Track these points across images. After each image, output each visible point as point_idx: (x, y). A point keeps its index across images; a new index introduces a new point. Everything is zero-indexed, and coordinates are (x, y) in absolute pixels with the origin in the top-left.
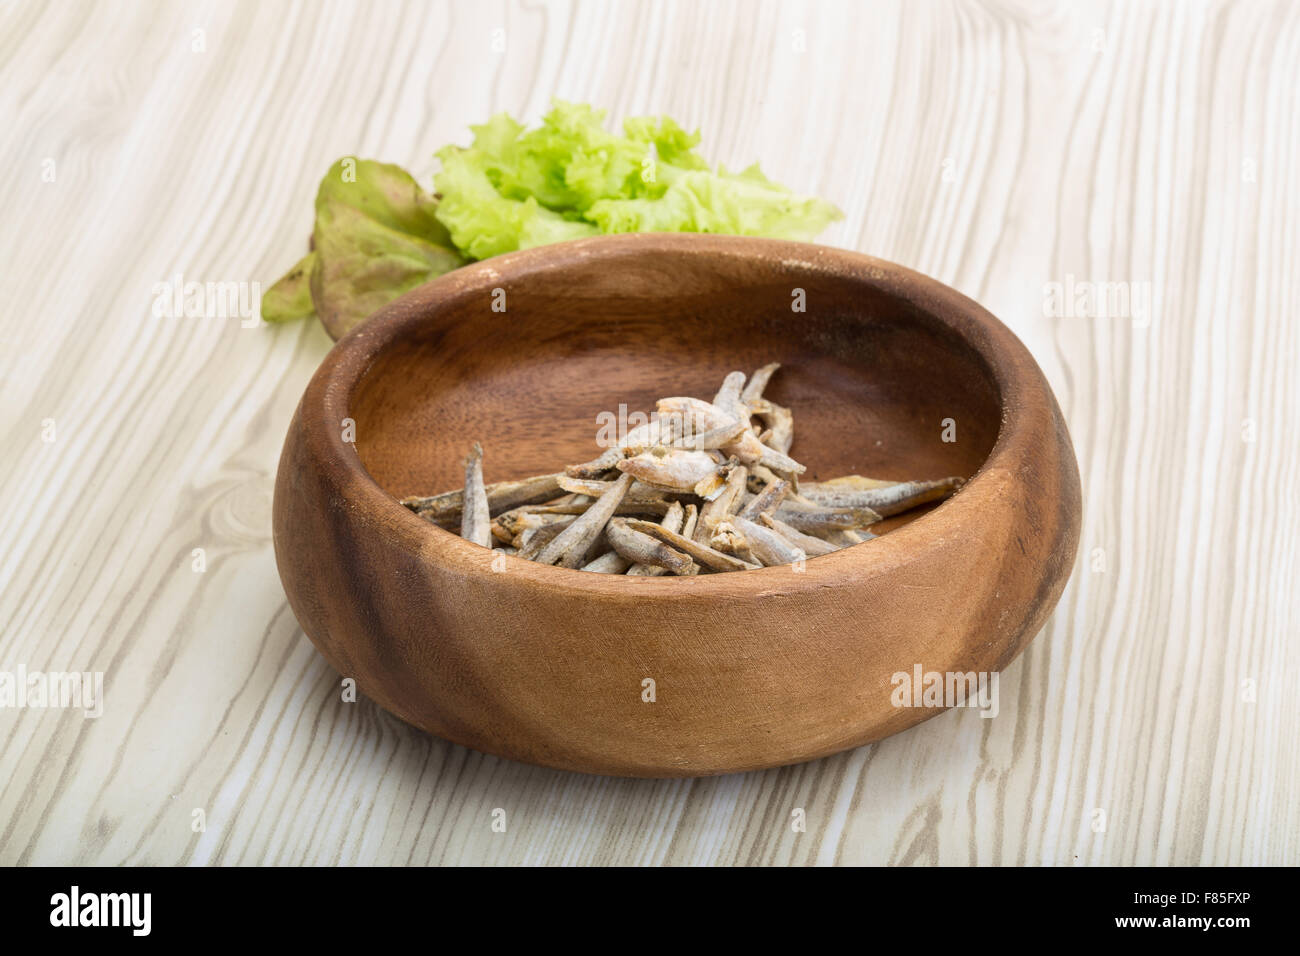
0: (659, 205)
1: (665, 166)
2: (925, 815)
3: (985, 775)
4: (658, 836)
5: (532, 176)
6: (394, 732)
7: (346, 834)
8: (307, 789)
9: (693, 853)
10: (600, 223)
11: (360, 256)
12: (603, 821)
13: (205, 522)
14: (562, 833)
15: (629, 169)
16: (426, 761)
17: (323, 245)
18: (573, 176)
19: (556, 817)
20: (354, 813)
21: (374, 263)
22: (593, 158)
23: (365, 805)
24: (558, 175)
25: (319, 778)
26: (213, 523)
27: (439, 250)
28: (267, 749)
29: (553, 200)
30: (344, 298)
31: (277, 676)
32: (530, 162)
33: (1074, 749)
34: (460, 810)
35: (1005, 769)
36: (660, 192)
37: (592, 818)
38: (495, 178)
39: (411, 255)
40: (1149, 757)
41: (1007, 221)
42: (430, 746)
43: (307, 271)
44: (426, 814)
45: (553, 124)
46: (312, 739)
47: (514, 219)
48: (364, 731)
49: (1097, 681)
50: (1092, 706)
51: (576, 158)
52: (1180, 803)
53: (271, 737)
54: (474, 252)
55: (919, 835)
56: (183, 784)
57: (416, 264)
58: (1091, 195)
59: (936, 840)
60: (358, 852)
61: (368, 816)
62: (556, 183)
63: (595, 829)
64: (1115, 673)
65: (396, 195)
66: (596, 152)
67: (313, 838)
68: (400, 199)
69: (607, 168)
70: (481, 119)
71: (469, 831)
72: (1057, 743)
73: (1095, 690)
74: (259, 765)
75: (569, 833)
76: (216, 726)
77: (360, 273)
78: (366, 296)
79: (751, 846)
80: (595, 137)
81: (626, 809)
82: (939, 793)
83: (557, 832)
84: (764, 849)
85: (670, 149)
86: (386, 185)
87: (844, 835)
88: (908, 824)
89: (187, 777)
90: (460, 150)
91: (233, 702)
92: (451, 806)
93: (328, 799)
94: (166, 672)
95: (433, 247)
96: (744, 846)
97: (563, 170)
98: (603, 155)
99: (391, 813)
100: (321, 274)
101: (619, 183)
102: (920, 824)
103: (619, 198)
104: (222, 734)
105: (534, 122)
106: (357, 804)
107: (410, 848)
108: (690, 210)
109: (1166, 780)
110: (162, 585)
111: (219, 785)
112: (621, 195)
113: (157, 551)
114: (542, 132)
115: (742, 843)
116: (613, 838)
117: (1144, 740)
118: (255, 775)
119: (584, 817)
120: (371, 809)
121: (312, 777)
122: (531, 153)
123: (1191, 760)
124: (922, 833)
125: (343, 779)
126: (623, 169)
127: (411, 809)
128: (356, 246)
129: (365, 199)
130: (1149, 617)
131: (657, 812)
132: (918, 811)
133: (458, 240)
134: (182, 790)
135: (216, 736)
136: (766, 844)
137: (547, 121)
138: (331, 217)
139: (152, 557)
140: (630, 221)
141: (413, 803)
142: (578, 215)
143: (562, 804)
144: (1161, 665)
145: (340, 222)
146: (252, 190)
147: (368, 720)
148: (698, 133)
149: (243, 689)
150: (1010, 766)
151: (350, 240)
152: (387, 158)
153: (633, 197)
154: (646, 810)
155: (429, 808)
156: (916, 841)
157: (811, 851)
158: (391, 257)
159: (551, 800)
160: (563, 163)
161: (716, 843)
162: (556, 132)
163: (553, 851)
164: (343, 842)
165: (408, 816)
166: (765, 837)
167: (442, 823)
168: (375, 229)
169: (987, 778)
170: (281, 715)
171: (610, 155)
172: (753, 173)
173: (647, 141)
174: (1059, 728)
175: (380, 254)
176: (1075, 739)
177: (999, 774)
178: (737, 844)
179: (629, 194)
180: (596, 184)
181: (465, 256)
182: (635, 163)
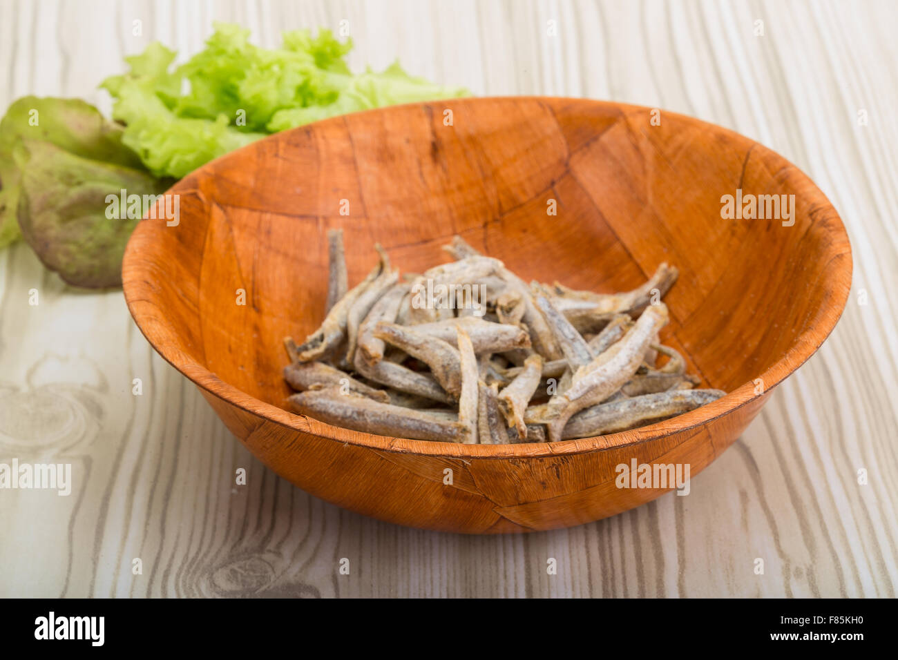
3: (792, 573)
11: (61, 187)
15: (299, 80)
18: (247, 90)
21: (75, 192)
22: (266, 73)
24: (229, 93)
27: (133, 173)
30: (52, 227)
32: (199, 83)
35: (808, 565)
36: (332, 97)
38: (167, 101)
39: (108, 181)
43: (13, 206)
47: (208, 136)
51: (248, 74)
54: (171, 171)
62: (227, 99)
65: (79, 127)
68: (82, 129)
69: (279, 81)
70: (134, 51)
72: (843, 535)
77: (63, 203)
78: (71, 224)
85: (326, 57)
86: (69, 119)
95: (126, 171)
97: (234, 88)
98: (276, 68)
100: (27, 205)
101: (291, 93)
103: (294, 107)
112: (295, 104)
114: (206, 54)
122: (200, 74)
126: (294, 80)
128: (56, 178)
129: (47, 133)
137: (209, 44)
148: (348, 41)
150: (811, 562)
151: (50, 173)
152: (74, 93)
153: (305, 105)
158: (89, 185)
160: (234, 81)
162: (221, 52)
168: (70, 160)
169: (795, 575)
171: (282, 67)
172: (395, 71)
174: (839, 522)
175: (79, 183)
176: (858, 530)
177: (805, 571)
179: (301, 103)
180: (272, 96)
181: (158, 175)
182: (303, 73)
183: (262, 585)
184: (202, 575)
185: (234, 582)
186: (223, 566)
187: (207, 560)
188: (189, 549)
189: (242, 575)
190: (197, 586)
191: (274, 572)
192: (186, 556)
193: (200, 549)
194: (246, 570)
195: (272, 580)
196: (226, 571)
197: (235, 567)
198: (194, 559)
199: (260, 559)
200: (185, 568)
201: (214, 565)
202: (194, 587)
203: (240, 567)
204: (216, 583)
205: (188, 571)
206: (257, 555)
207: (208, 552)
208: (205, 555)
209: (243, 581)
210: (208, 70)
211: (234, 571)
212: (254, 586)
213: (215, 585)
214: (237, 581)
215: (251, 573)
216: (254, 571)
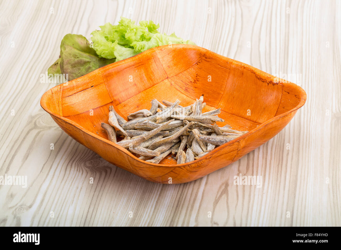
0: (149, 42)
1: (150, 33)
2: (225, 185)
4: (156, 193)
5: (116, 37)
6: (86, 170)
7: (75, 195)
8: (64, 185)
9: (165, 196)
10: (134, 47)
11: (73, 58)
12: (141, 190)
13: (35, 123)
14: (131, 193)
15: (141, 34)
16: (95, 177)
17: (63, 56)
18: (127, 36)
19: (129, 189)
20: (77, 190)
21: (76, 60)
22: (132, 31)
23: (80, 188)
24: (123, 37)
25: (67, 182)
26: (37, 123)
27: (93, 56)
28: (54, 175)
29: (122, 43)
30: (69, 69)
31: (55, 158)
32: (116, 34)
33: (262, 168)
34: (104, 188)
35: (245, 174)
36: (150, 39)
37: (139, 189)
38: (107, 38)
39: (86, 58)
40: (281, 170)
41: (238, 46)
42: (96, 174)
43: (59, 63)
44: (96, 189)
45: (121, 23)
46: (65, 173)
47: (112, 46)
48: (78, 171)
49: (267, 152)
50: (266, 159)
51: (127, 31)
52: (290, 180)
53: (55, 173)
54: (102, 55)
55: (223, 190)
56: (32, 185)
57: (87, 60)
58: (260, 40)
59: (228, 191)
60: (78, 199)
61: (81, 191)
62: (122, 38)
63: (140, 192)
64: (272, 150)
65: (81, 43)
66: (133, 30)
67: (66, 196)
68: (82, 44)
69: (136, 34)
70: (102, 24)
71: (107, 193)
72: (258, 167)
73: (267, 155)
74: (52, 180)
75: (133, 193)
76: (40, 171)
77: (73, 63)
78: (75, 69)
79: (180, 194)
80: (132, 26)
81: (147, 186)
82: (228, 180)
83: (130, 192)
84: (183, 194)
85: (152, 29)
86: (79, 41)
87: (204, 191)
88: (220, 187)
89: (33, 183)
90: (98, 31)
91: (44, 165)
92: (102, 187)
93: (70, 187)
94: (27, 158)
95: (91, 55)
96: (178, 194)
97: (124, 35)
98: (135, 30)
99: (86, 190)
100: (63, 63)
101: (139, 37)
102: (223, 187)
103: (139, 41)
104: (42, 172)
105: (117, 24)
106: (77, 188)
107: (92, 198)
108: (157, 43)
109: (286, 175)
110: (24, 138)
111: (42, 185)
112: (140, 40)
113: (23, 130)
114: (119, 26)
115: (178, 193)
116: (144, 193)
117: (280, 166)
118: (51, 182)
119: (137, 189)
120: (81, 189)
121: (65, 182)
122: (116, 31)
123: (292, 170)
124: (224, 189)
125: (74, 182)
126: (140, 34)
127: (91, 188)
128: (72, 56)
129: (73, 45)
130: (279, 137)
131: (155, 187)
132: (223, 184)
133: (98, 53)
134: (32, 186)
135: (40, 173)
136: (184, 193)
137: (120, 23)
138: (65, 49)
139: (22, 132)
140: (142, 46)
141: (92, 187)
142: (129, 46)
143: (131, 186)
144: (283, 148)
145: (67, 50)
146: (44, 45)
147: (80, 168)
148: (158, 25)
149: (47, 162)
151: (70, 54)
152: (79, 34)
153: (143, 41)
154: (152, 186)
155: (96, 188)
156: (222, 191)
157: (196, 194)
158: (81, 58)
159: (128, 185)
160: (124, 33)
161: (171, 194)
162: (122, 25)
163: (129, 197)
164: (74, 197)
165: (91, 190)
166: (184, 192)
167: (100, 191)
168: (77, 52)
170: (57, 168)
171: (136, 30)
172: (173, 35)
173: (146, 27)
174: (258, 164)
175: (78, 58)
176: (262, 166)
178: (176, 194)
179: (141, 40)
180: (133, 38)
181: (100, 57)
182: (142, 32)
183: (98, 166)
184: (83, 162)
185: (91, 164)
186: (89, 160)
187: (85, 158)
188: (81, 155)
189: (93, 163)
190: (81, 164)
191: (102, 163)
192: (80, 157)
193: (84, 156)
194: (95, 162)
195: (101, 165)
196: (90, 162)
197: (92, 161)
198: (82, 158)
199: (99, 159)
200: (79, 160)
201: (87, 160)
202: (80, 165)
203: (94, 161)
204: (86, 164)
205: (79, 161)
206: (99, 158)
207: (86, 156)
208: (85, 157)
209: (93, 164)
210: (118, 30)
211: (91, 162)
212: (96, 166)
213: (85, 165)
214: (92, 164)
215: (96, 163)
216: (97, 162)
